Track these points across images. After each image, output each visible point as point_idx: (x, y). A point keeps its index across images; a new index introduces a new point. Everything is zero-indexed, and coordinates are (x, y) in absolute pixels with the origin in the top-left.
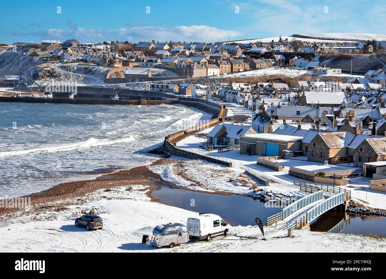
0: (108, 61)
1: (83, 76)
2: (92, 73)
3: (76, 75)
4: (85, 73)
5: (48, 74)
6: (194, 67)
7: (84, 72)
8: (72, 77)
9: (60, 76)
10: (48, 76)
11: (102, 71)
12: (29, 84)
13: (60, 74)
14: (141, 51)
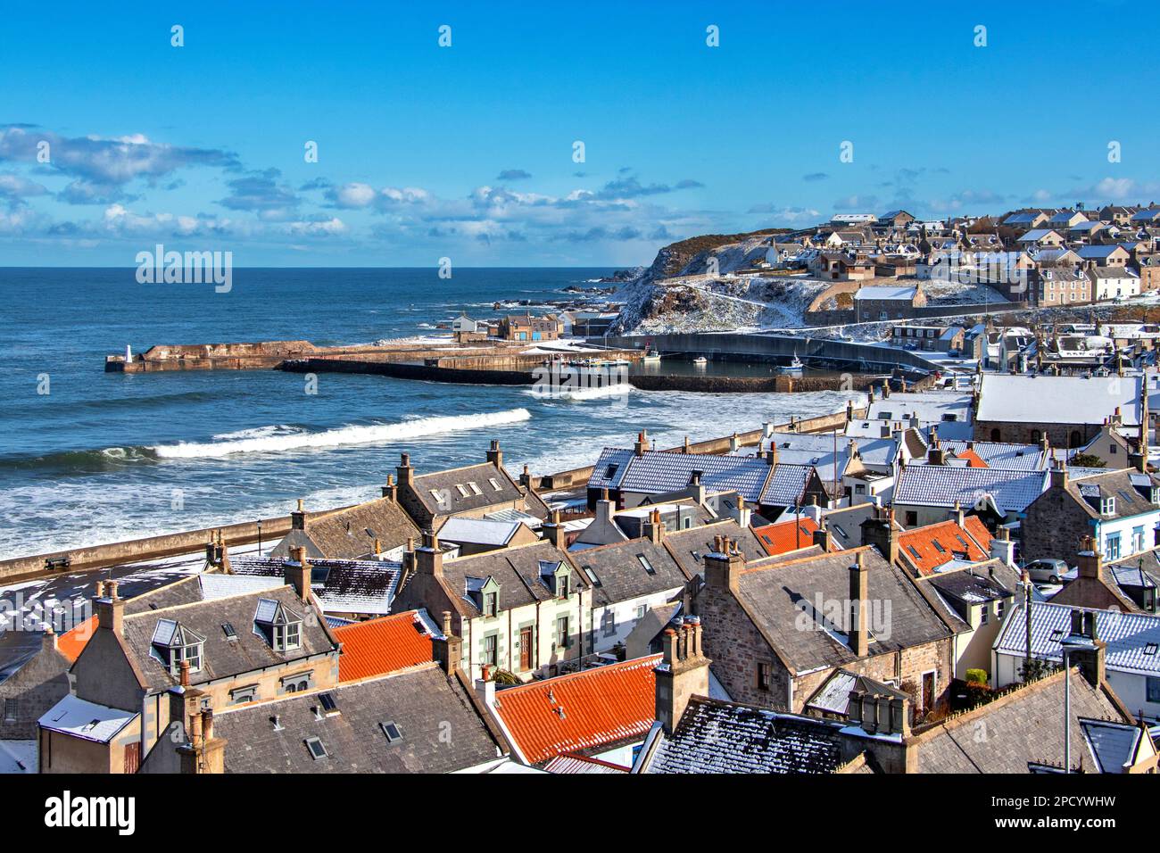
0: (835, 266)
1: (760, 306)
2: (783, 297)
3: (743, 304)
4: (766, 298)
5: (677, 302)
6: (1046, 275)
7: (767, 296)
8: (732, 308)
9: (705, 307)
10: (677, 308)
11: (805, 292)
12: (628, 328)
13: (706, 301)
14: (995, 234)
